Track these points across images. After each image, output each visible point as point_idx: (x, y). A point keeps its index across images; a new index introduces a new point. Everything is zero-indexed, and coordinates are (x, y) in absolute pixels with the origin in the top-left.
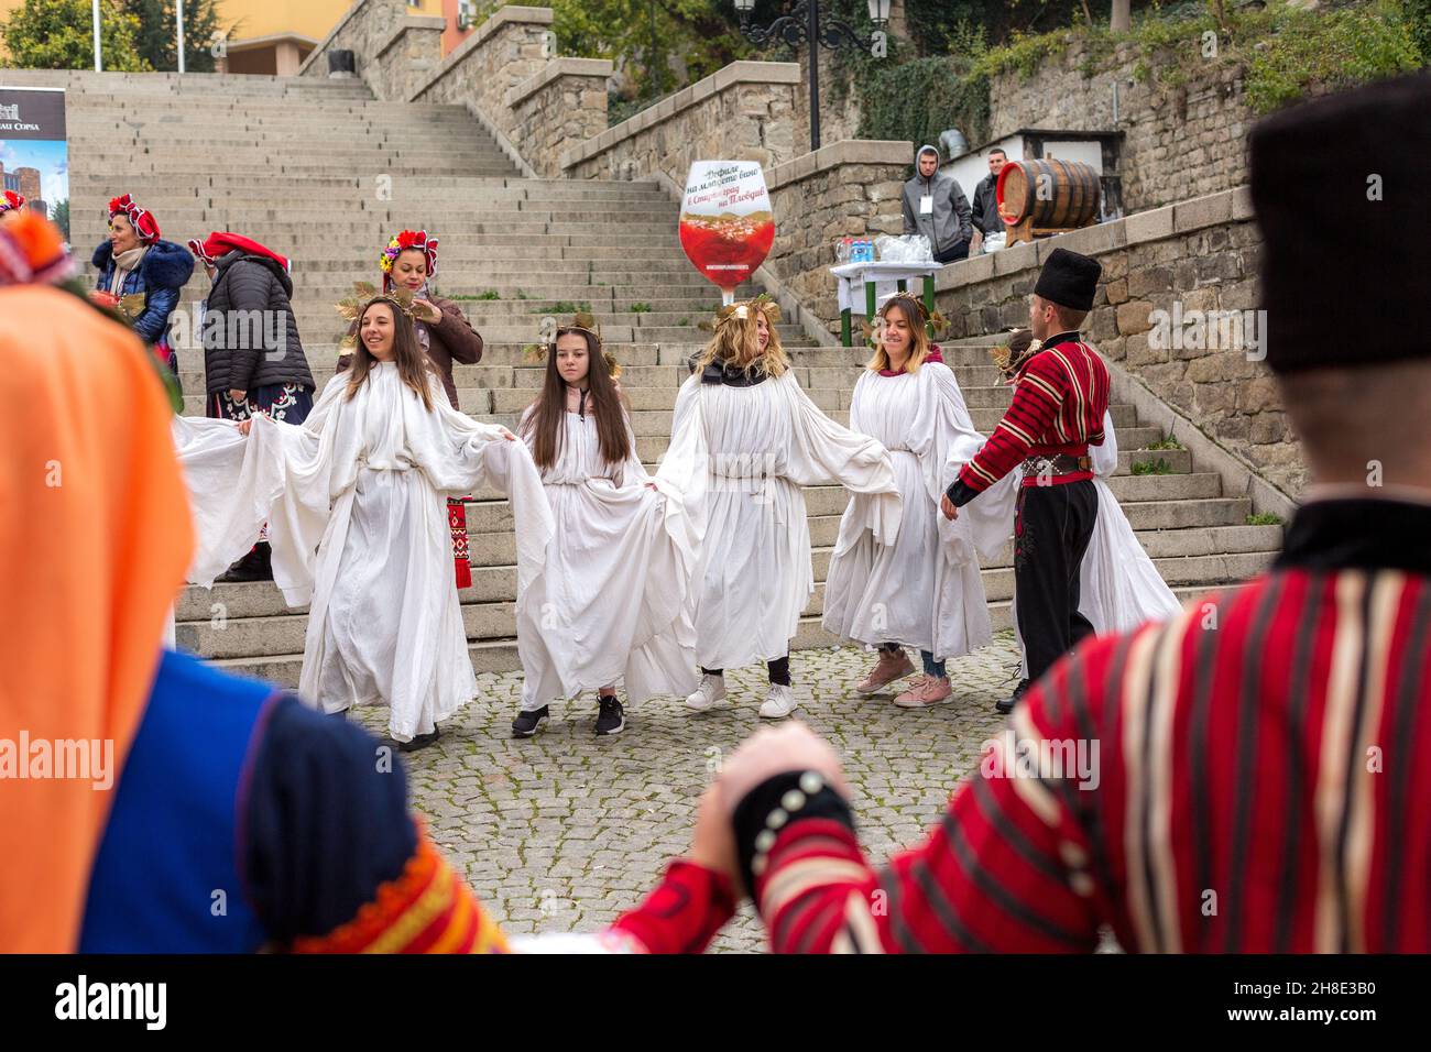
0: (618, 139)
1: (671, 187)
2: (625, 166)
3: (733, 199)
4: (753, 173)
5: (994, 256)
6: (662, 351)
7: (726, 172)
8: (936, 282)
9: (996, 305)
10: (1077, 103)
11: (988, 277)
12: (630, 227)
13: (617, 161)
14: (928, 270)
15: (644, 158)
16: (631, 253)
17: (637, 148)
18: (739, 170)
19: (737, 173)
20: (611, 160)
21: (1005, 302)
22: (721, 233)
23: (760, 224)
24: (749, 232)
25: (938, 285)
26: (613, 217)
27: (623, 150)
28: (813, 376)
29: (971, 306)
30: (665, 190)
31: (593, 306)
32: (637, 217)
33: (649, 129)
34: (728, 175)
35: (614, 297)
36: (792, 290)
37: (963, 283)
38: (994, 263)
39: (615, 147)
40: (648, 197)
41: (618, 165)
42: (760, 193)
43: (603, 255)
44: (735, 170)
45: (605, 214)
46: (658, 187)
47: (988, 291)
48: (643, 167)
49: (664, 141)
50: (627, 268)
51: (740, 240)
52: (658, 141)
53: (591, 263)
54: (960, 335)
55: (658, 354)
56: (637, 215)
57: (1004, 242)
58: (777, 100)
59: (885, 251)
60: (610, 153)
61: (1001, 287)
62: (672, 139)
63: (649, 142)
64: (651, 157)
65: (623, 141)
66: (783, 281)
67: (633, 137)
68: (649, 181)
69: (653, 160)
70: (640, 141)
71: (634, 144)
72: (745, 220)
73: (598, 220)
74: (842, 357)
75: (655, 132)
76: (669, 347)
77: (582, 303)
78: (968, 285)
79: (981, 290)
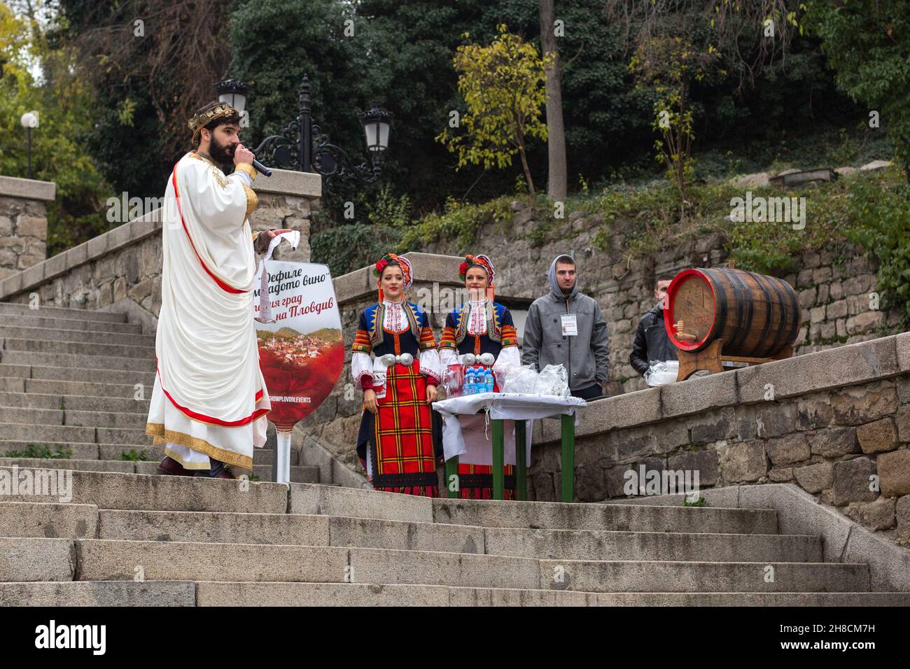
0: (72, 266)
1: (145, 318)
2: (78, 297)
3: (293, 311)
4: (320, 279)
5: (661, 391)
6: (293, 495)
7: (287, 276)
8: (577, 423)
9: (660, 456)
10: (524, 273)
11: (649, 419)
12: (102, 361)
13: (67, 291)
14: (568, 407)
15: (107, 286)
16: (109, 391)
17: (98, 274)
18: (303, 274)
19: (301, 279)
20: (59, 290)
21: (674, 452)
22: (278, 354)
23: (327, 345)
24: (313, 354)
25: (580, 427)
26: (79, 349)
27: (78, 279)
28: (490, 539)
29: (616, 457)
30: (136, 322)
31: (74, 451)
32: (109, 350)
33: (116, 252)
34: (289, 280)
35: (96, 441)
36: (322, 440)
37: (606, 427)
38: (661, 400)
39: (65, 275)
40: (115, 328)
41: (69, 296)
42: (328, 305)
43: (75, 390)
44: (297, 273)
45: (69, 345)
46: (126, 318)
47: (646, 438)
48: (104, 296)
49: (137, 266)
50: (106, 408)
51: (302, 364)
52: (128, 267)
53: (63, 400)
54: (598, 495)
55: (289, 498)
56: (108, 348)
57: (676, 374)
58: (292, 216)
59: (507, 381)
60: (59, 283)
61: (667, 433)
62: (147, 263)
63: (117, 267)
64: (116, 285)
65: (78, 267)
66: (309, 430)
67: (92, 262)
68: (113, 311)
69: (120, 288)
70: (101, 267)
71: (93, 271)
72: (308, 338)
73: (62, 351)
74: (514, 515)
75: (124, 255)
76: (303, 488)
77: (61, 446)
78: (615, 429)
79: (633, 437)
